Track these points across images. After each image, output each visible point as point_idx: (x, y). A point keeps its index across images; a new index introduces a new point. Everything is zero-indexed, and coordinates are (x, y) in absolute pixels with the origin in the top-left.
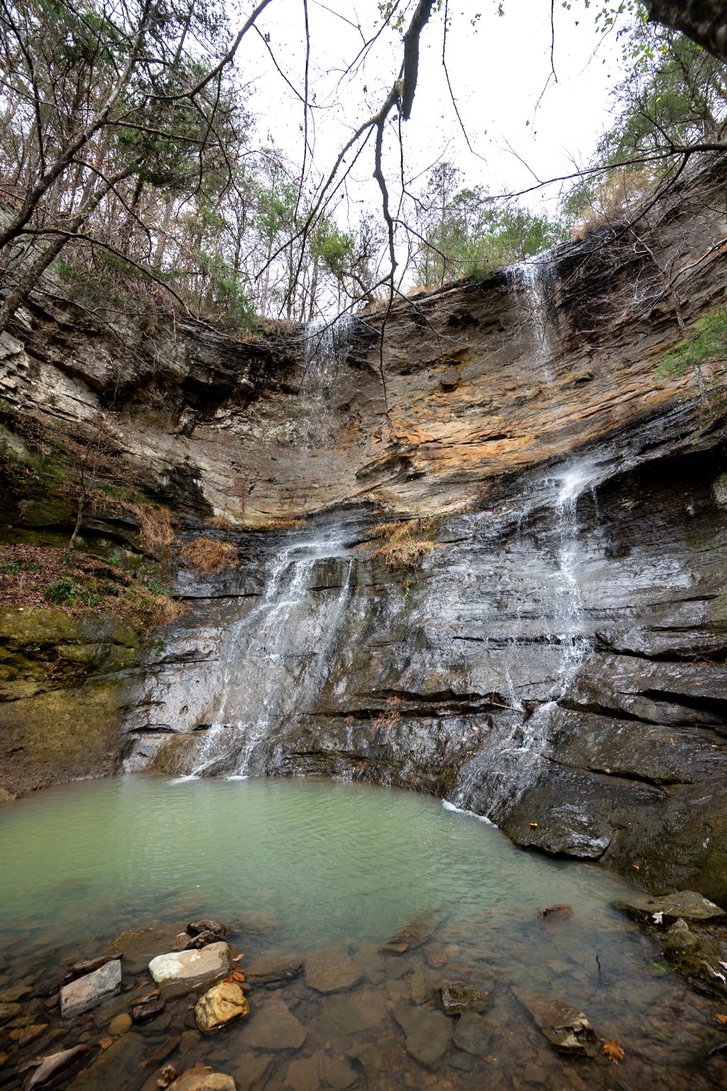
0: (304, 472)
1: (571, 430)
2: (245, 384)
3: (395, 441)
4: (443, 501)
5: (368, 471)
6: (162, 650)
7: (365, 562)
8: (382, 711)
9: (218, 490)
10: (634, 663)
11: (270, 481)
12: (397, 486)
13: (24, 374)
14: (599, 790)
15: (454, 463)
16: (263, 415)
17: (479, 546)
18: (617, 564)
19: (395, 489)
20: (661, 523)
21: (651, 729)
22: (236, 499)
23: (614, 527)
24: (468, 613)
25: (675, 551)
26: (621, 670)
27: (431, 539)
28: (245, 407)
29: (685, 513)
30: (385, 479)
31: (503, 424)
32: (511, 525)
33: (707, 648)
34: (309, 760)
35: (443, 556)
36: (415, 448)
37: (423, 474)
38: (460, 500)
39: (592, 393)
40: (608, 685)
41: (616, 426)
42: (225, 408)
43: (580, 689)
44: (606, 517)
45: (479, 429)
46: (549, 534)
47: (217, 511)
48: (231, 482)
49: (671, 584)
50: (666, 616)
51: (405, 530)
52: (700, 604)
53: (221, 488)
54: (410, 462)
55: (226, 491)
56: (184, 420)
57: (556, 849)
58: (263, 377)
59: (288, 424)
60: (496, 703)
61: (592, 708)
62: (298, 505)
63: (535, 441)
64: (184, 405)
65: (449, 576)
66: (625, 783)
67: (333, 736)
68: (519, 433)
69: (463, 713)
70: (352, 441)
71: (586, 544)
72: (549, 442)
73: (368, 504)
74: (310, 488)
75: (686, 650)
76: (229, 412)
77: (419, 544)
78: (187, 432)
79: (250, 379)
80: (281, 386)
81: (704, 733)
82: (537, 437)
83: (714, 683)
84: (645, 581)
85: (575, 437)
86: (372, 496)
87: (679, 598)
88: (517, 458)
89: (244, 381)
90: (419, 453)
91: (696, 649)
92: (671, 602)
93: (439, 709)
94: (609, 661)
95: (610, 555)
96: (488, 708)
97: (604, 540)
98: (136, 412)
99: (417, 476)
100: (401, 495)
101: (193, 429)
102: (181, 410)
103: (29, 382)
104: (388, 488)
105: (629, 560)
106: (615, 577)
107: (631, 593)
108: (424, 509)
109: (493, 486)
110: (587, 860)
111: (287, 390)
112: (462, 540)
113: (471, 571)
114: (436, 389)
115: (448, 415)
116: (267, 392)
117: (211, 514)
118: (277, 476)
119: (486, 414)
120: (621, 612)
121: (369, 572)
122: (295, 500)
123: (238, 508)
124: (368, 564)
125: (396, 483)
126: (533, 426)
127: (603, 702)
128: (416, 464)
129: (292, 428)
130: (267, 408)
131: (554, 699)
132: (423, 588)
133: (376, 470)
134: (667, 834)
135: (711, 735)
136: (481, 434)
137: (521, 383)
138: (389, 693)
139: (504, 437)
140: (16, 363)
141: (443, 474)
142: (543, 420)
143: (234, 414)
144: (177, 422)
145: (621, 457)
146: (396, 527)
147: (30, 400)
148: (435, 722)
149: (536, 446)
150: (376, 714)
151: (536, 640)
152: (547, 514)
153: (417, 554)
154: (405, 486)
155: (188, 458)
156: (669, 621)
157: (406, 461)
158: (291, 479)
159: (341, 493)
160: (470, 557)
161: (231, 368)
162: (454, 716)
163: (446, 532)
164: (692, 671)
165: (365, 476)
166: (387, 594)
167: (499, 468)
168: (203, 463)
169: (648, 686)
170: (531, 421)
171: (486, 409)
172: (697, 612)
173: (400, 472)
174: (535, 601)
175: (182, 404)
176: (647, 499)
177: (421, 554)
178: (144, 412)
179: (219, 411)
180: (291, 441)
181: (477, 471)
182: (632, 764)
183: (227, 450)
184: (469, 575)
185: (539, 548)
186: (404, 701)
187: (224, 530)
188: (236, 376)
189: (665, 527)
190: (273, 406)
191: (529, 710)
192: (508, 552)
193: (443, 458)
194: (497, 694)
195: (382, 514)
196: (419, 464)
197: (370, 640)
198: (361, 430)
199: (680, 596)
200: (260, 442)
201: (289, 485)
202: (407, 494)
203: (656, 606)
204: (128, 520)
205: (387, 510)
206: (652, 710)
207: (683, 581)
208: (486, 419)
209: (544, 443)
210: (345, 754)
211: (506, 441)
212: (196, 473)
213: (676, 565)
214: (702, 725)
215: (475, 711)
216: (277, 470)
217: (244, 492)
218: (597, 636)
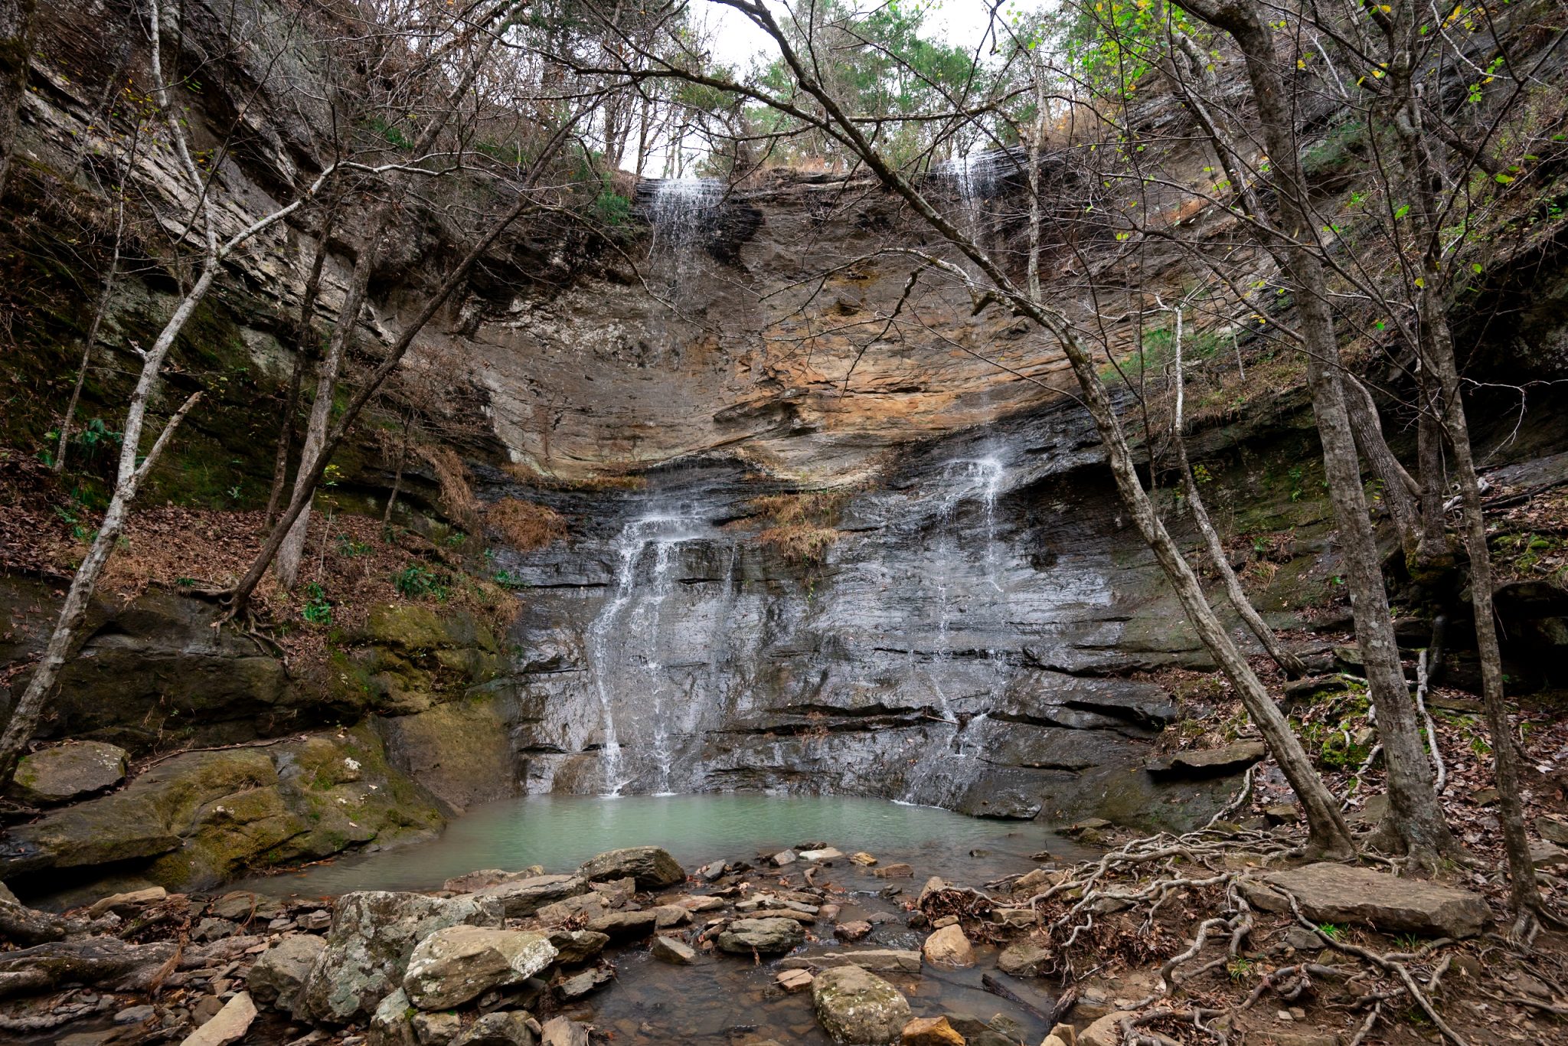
0: (633, 402)
1: (999, 393)
2: (558, 266)
3: (771, 374)
4: (836, 468)
5: (734, 414)
6: (521, 657)
7: (753, 550)
8: (808, 727)
9: (513, 423)
10: (1059, 678)
11: (583, 411)
12: (775, 441)
13: (281, 253)
14: (1029, 779)
15: (853, 420)
16: (576, 311)
17: (894, 540)
18: (1043, 575)
19: (773, 445)
20: (1089, 532)
21: (1071, 732)
22: (535, 436)
23: (1042, 531)
24: (887, 621)
25: (1100, 565)
26: (1046, 684)
27: (833, 524)
28: (553, 299)
29: (1113, 524)
30: (759, 429)
31: (916, 372)
32: (931, 517)
33: (1119, 666)
34: (735, 778)
35: (850, 549)
36: (803, 393)
37: (814, 430)
38: (859, 472)
39: (1026, 349)
40: (1037, 698)
41: (1051, 398)
42: (524, 298)
43: (1010, 702)
44: (1036, 519)
45: (885, 374)
46: (974, 531)
47: (515, 456)
48: (529, 411)
49: (1093, 601)
50: (1088, 635)
51: (796, 508)
52: (1117, 626)
53: (516, 419)
54: (796, 412)
55: (523, 425)
56: (466, 313)
57: (1004, 813)
58: (583, 256)
59: (611, 328)
60: (929, 717)
61: (1021, 718)
62: (623, 449)
63: (955, 402)
64: (467, 292)
65: (858, 574)
66: (1051, 772)
67: (757, 752)
68: (935, 386)
69: (896, 726)
70: (705, 363)
71: (1012, 548)
72: (973, 406)
73: (734, 462)
74: (641, 426)
75: (1101, 667)
76: (529, 304)
77: (821, 532)
78: (468, 332)
79: (565, 259)
80: (608, 272)
81: (1110, 733)
82: (958, 397)
83: (1121, 694)
84: (1068, 596)
85: (1003, 403)
86: (741, 453)
87: (1101, 618)
88: (933, 422)
89: (557, 260)
90: (809, 401)
91: (1110, 666)
92: (1093, 621)
93: (871, 723)
94: (1036, 675)
95: (1038, 563)
96: (921, 721)
97: (1032, 545)
98: (404, 302)
99: (805, 431)
100: (782, 455)
101: (477, 327)
102: (463, 299)
103: (286, 264)
104: (763, 442)
105: (1056, 571)
106: (1041, 590)
107: (1058, 608)
108: (815, 478)
109: (901, 455)
110: (1026, 819)
111: (614, 278)
112: (871, 529)
113: (885, 570)
114: (831, 307)
115: (845, 348)
116: (586, 278)
117: (506, 458)
118: (593, 403)
119: (894, 354)
120: (1047, 627)
121: (759, 563)
122: (619, 441)
123: (539, 449)
124: (758, 553)
125: (774, 437)
126: (953, 380)
127: (1031, 713)
128: (805, 415)
129: (616, 333)
130: (583, 301)
131: (986, 711)
132: (827, 587)
133: (746, 415)
134: (1081, 795)
135: (1114, 734)
136: (889, 381)
137: (942, 320)
138: (810, 708)
139: (916, 389)
140: (274, 237)
141: (840, 433)
142: (963, 375)
143: (536, 307)
144: (456, 316)
145: (1055, 447)
146: (784, 503)
147: (290, 293)
148: (869, 735)
149: (957, 407)
150: (800, 729)
151: (963, 654)
152: (973, 508)
153: (819, 545)
154: (787, 442)
155: (471, 372)
156: (1090, 640)
157: (790, 410)
158: (615, 410)
159: (688, 438)
160: (883, 552)
161: (541, 241)
162: (885, 730)
163: (851, 517)
164: (1105, 685)
165: (729, 420)
166: (785, 593)
167: (910, 433)
168: (492, 381)
169: (1069, 698)
170: (949, 373)
171: (897, 347)
172: (1114, 631)
173: (781, 423)
174: (961, 611)
175: (466, 290)
176: (1078, 504)
177: (824, 545)
178: (414, 301)
179: (516, 302)
180: (614, 353)
181: (883, 433)
182: (1056, 759)
183: (523, 360)
184: (883, 575)
185: (962, 548)
186: (828, 717)
187: (532, 486)
188: (547, 253)
189: (1092, 537)
190: (593, 300)
191: (963, 723)
192: (927, 549)
193: (840, 411)
194: (930, 708)
195: (757, 480)
196: (809, 415)
197: (771, 649)
198: (719, 349)
199: (1101, 615)
200: (569, 351)
201: (612, 420)
202: (790, 454)
203: (1079, 623)
204: (428, 475)
205: (763, 474)
206: (1073, 718)
207: (1104, 599)
208: (895, 361)
209: (967, 405)
210: (775, 770)
211: (918, 396)
212: (484, 396)
213: (1100, 581)
214: (1109, 728)
215: (909, 724)
216: (594, 396)
217: (547, 426)
218: (1025, 652)
